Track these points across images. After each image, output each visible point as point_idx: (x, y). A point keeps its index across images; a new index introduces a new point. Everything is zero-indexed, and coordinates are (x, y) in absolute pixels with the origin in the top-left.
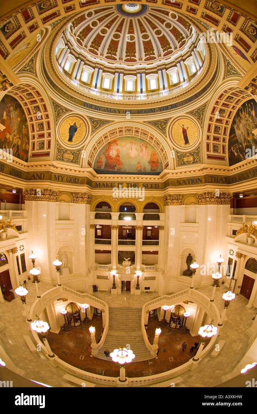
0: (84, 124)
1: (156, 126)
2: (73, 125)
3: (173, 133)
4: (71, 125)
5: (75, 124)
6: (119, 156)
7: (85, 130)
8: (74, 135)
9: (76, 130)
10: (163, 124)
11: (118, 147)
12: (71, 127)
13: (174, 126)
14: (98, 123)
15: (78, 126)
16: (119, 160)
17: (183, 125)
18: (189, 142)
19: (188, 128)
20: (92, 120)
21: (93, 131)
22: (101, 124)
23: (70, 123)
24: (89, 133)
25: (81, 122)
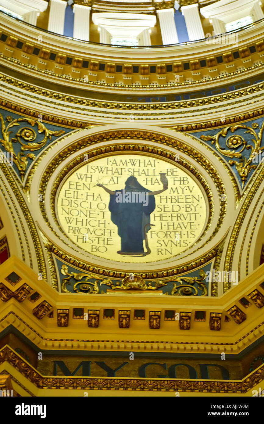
4: (113, 188)
5: (131, 181)
7: (198, 191)
20: (216, 137)
24: (221, 191)
25: (163, 166)
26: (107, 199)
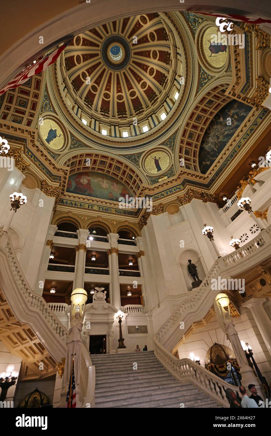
0: (63, 137)
1: (129, 159)
2: (54, 129)
3: (145, 165)
4: (52, 129)
5: (56, 130)
6: (90, 185)
7: (63, 142)
8: (52, 140)
9: (55, 136)
10: (136, 157)
11: (89, 178)
12: (51, 130)
13: (147, 159)
14: (76, 144)
15: (58, 135)
16: (90, 187)
17: (155, 157)
18: (162, 168)
19: (159, 158)
20: (73, 138)
21: (71, 148)
22: (79, 145)
23: (52, 126)
24: (67, 146)
25: (62, 133)
26: (50, 129)
